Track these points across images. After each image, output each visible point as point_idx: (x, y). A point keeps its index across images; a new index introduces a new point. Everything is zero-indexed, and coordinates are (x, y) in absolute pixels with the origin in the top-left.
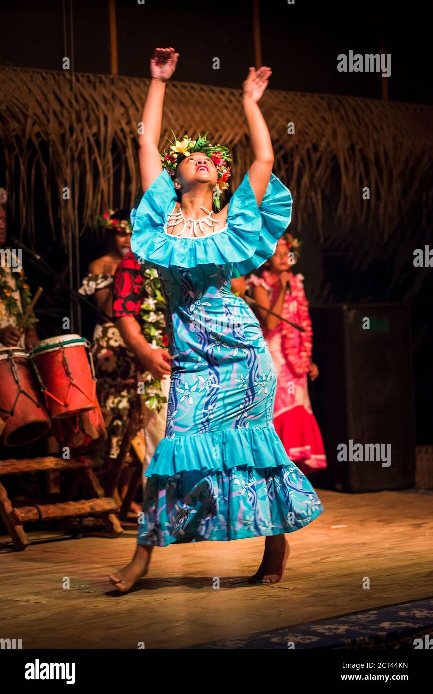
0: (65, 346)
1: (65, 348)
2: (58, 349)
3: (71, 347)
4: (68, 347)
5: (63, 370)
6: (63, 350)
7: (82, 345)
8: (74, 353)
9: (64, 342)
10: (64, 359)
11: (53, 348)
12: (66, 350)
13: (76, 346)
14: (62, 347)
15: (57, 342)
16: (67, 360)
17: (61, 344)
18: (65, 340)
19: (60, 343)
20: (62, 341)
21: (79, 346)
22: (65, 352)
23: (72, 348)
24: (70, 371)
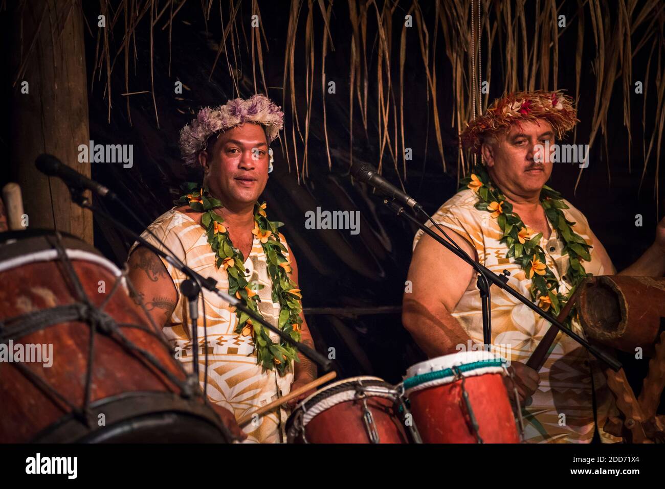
0: (466, 374)
1: (465, 378)
2: (450, 379)
3: (477, 375)
4: (471, 376)
5: (462, 421)
6: (460, 382)
7: (499, 373)
8: (483, 389)
9: (463, 365)
10: (464, 400)
11: (441, 377)
12: (467, 382)
13: (487, 373)
14: (460, 375)
15: (450, 365)
16: (470, 400)
17: (457, 370)
18: (465, 362)
19: (454, 367)
20: (458, 364)
21: (492, 374)
22: (465, 385)
23: (479, 378)
24: (476, 423)
